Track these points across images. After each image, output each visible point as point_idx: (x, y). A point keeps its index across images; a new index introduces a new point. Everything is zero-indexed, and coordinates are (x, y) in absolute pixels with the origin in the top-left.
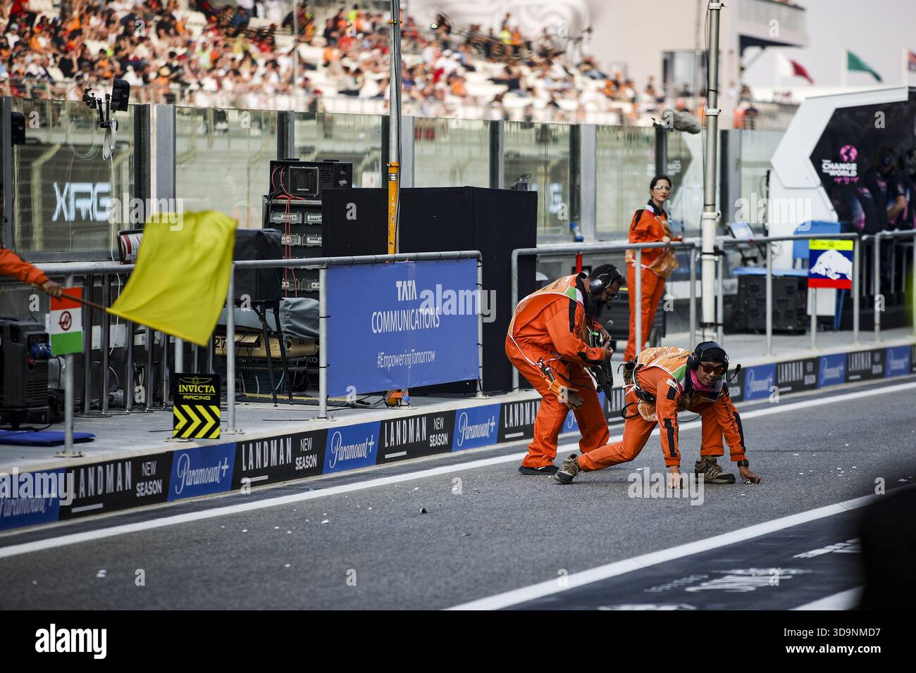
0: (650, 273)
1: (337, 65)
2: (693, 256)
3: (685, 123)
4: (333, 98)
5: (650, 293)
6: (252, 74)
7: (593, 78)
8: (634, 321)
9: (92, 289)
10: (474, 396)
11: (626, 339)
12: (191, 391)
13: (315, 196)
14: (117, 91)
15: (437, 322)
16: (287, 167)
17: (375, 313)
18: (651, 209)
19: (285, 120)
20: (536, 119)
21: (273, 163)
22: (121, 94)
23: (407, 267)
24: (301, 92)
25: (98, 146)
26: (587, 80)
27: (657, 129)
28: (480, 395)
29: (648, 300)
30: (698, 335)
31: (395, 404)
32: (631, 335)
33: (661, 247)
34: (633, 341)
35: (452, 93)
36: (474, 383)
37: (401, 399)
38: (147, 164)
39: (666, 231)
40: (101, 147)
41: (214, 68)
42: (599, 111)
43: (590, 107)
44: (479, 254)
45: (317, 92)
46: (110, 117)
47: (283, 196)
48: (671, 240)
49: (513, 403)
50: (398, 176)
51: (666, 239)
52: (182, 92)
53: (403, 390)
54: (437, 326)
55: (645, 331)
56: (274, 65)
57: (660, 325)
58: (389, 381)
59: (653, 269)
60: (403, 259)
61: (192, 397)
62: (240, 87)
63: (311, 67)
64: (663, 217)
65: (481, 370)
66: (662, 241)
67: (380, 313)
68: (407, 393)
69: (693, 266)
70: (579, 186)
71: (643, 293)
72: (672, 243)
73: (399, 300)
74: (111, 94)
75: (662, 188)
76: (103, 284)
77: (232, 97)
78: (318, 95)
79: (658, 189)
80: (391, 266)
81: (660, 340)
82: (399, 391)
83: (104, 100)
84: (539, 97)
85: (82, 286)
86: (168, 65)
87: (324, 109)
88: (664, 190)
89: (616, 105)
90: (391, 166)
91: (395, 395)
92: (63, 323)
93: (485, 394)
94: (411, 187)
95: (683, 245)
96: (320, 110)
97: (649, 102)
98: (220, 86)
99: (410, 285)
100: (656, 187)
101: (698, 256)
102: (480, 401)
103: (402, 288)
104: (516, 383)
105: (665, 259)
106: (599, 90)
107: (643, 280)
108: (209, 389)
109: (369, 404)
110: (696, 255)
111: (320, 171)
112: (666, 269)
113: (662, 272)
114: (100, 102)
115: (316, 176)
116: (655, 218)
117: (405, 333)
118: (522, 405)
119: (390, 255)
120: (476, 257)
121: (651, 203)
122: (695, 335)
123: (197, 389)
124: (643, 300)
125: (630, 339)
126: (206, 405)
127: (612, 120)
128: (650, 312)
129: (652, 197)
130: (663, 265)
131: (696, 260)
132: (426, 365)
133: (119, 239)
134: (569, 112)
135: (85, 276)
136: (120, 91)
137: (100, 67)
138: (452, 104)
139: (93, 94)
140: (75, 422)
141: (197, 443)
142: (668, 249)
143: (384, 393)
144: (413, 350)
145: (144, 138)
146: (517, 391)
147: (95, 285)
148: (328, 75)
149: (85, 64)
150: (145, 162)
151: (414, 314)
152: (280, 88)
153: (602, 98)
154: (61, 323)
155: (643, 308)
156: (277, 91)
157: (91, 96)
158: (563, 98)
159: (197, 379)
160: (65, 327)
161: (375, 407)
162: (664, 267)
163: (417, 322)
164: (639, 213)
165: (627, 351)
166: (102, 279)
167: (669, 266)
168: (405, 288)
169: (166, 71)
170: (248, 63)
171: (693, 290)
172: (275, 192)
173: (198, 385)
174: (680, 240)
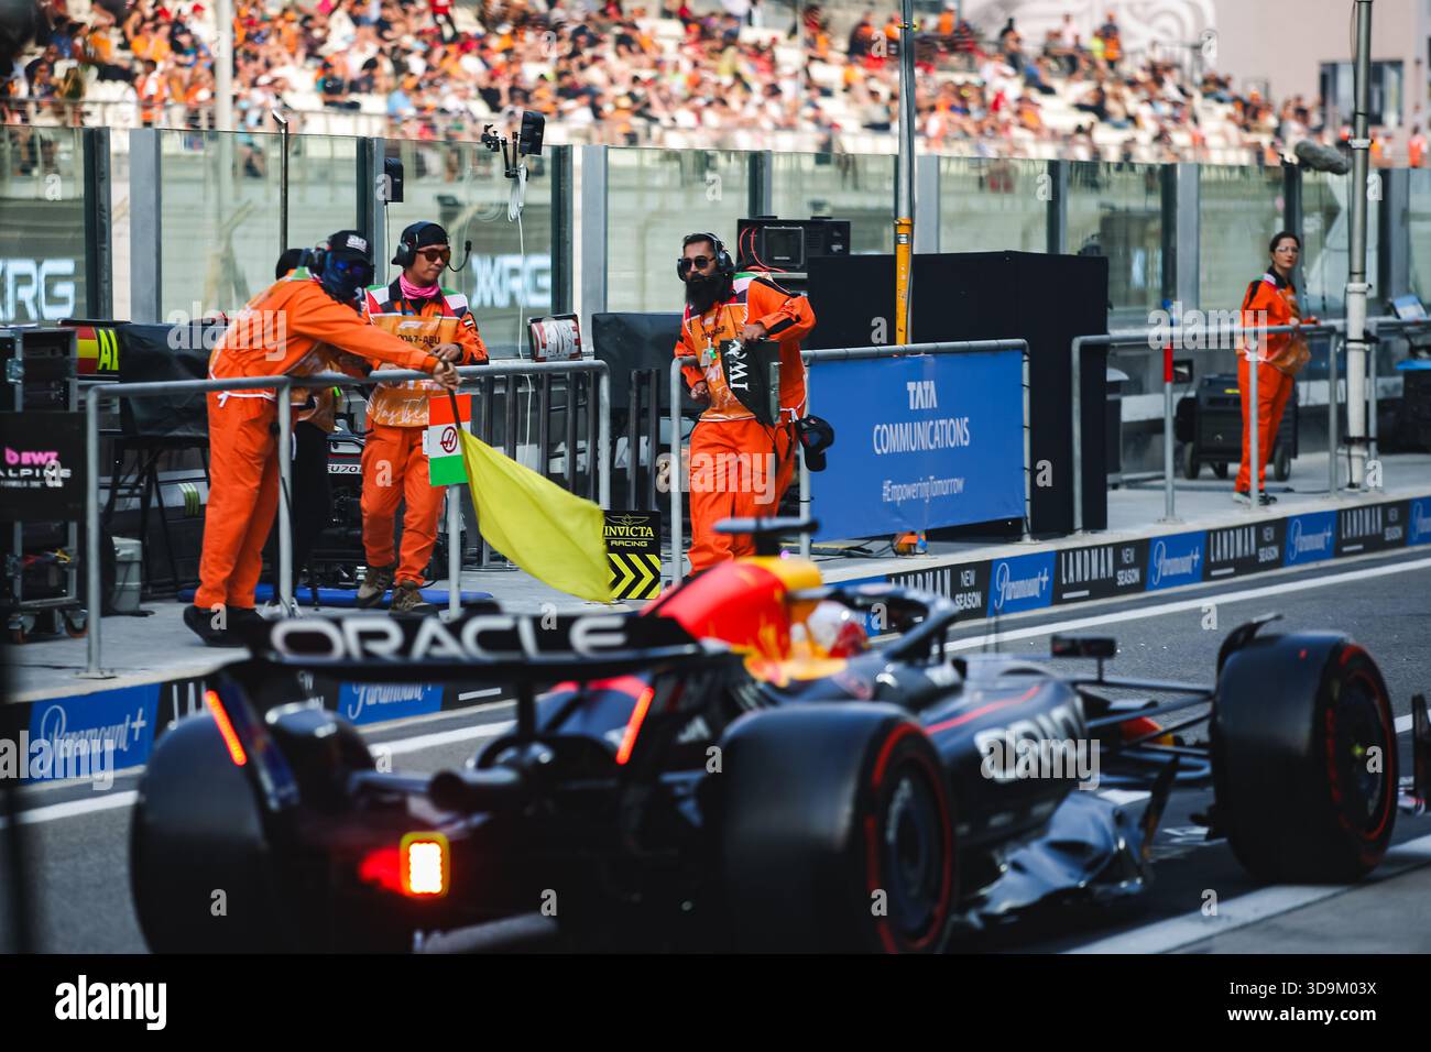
0: (1271, 369)
1: (861, 90)
2: (1335, 347)
3: (1327, 160)
4: (854, 135)
5: (1272, 396)
6: (744, 103)
7: (1220, 101)
8: (1248, 436)
9: (491, 397)
10: (1019, 540)
11: (1237, 460)
12: (621, 534)
13: (798, 266)
14: (526, 127)
15: (965, 438)
16: (761, 228)
17: (878, 427)
18: (1270, 279)
19: (759, 164)
20: (1139, 157)
21: (741, 223)
22: (533, 131)
23: (923, 362)
24: (809, 126)
25: (501, 205)
26: (1211, 103)
27: (1286, 169)
28: (1027, 539)
29: (1267, 407)
30: (1342, 455)
31: (908, 551)
32: (1245, 454)
33: (1287, 331)
34: (1248, 464)
35: (1023, 126)
36: (1018, 522)
37: (915, 545)
38: (568, 225)
39: (1292, 310)
40: (506, 205)
41: (692, 97)
42: (1228, 146)
43: (1214, 141)
44: (1024, 345)
45: (833, 126)
46: (518, 162)
47: (756, 267)
48: (1301, 322)
49: (1074, 550)
50: (910, 238)
51: (1293, 321)
52: (648, 130)
53: (918, 532)
54: (967, 443)
55: (1264, 450)
56: (774, 91)
57: (1290, 440)
58: (898, 520)
59: (1275, 363)
60: (917, 352)
61: (623, 543)
62: (729, 121)
63: (826, 93)
64: (1289, 290)
65: (1028, 504)
66: (1288, 324)
67: (885, 426)
68: (923, 538)
69: (1332, 358)
70: (1175, 250)
71: (1260, 396)
72: (1302, 326)
73: (912, 408)
74: (519, 133)
75: (1287, 249)
76: (506, 390)
77: (716, 136)
78: (835, 130)
79: (1281, 251)
80: (900, 362)
81: (1289, 463)
82: (913, 533)
83: (510, 141)
84: (1144, 129)
85: (478, 393)
86: (631, 95)
87: (842, 150)
88: (1290, 253)
89: (1251, 138)
90: (901, 224)
91: (907, 539)
92: (446, 443)
93: (1033, 538)
94: (935, 252)
95: (1319, 329)
96: (836, 150)
97: (1298, 134)
98: (700, 119)
99: (926, 388)
100: (1279, 248)
101: (1341, 344)
102: (1028, 547)
103: (915, 392)
104: (1078, 523)
105: (1292, 349)
106: (1230, 117)
107: (1260, 379)
108: (645, 531)
109: (870, 551)
110: (1337, 344)
111: (806, 232)
112: (1293, 364)
113: (1289, 367)
114: (504, 143)
115: (799, 240)
116: (1278, 293)
117: (920, 454)
118: (1086, 553)
119: (900, 346)
120: (1021, 348)
121: (1271, 271)
122: (1337, 455)
123: (630, 531)
124: (1260, 406)
125: (1244, 459)
126: (641, 553)
127: (1245, 158)
128: (1271, 422)
129: (1274, 262)
130: (1288, 357)
131: (1338, 350)
132: (951, 497)
133: (530, 328)
134: (1184, 148)
135: (483, 380)
136: (531, 127)
137: (539, 99)
138: (1020, 140)
139: (495, 132)
140: (463, 578)
141: (630, 605)
142: (1295, 335)
143: (891, 537)
144: (932, 478)
145: (564, 192)
146: (1079, 533)
147: (496, 392)
148: (848, 103)
149: (518, 94)
150: (566, 223)
151: (933, 428)
152: (781, 122)
153: (1232, 129)
154: (442, 443)
155: (1260, 416)
156: (778, 127)
157: (493, 135)
158: (1178, 129)
159: (630, 517)
160: (449, 448)
161: (879, 556)
162: (1290, 360)
163: (937, 438)
164: (1255, 285)
165: (1239, 476)
166: (504, 383)
167: (1297, 360)
168: (920, 392)
169: (625, 102)
170: (738, 90)
171: (1333, 393)
172: (744, 262)
173: (630, 527)
174: (1315, 322)
